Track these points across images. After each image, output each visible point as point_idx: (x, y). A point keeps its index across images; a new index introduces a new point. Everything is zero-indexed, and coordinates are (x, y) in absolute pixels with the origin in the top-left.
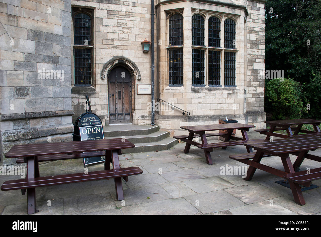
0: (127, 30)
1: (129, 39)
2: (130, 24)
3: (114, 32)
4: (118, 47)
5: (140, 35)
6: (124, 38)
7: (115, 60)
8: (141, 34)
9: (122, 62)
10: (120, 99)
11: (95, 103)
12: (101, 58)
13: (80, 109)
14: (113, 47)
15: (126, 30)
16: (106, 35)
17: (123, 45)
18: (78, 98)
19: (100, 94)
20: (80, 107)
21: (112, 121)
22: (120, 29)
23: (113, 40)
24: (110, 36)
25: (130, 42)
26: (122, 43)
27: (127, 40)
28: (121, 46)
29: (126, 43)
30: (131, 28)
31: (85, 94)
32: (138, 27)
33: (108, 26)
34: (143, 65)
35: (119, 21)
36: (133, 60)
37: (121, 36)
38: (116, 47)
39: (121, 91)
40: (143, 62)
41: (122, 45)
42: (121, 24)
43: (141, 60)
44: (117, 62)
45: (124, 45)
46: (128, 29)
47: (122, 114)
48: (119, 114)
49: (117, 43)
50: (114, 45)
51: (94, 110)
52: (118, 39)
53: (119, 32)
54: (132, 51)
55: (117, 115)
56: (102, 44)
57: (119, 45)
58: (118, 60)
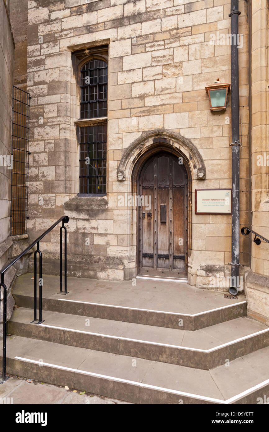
0: (174, 70)
1: (178, 88)
2: (180, 55)
3: (146, 79)
4: (152, 109)
5: (203, 75)
6: (167, 89)
7: (145, 140)
8: (205, 70)
9: (162, 141)
10: (163, 223)
11: (106, 230)
12: (119, 138)
13: (80, 241)
14: (143, 112)
15: (171, 71)
16: (128, 90)
17: (164, 105)
18: (77, 219)
19: (116, 212)
20: (80, 236)
21: (146, 268)
22: (159, 69)
23: (142, 97)
24: (137, 90)
25: (180, 95)
26: (161, 100)
27: (173, 91)
28: (160, 107)
29: (170, 98)
30: (181, 62)
31: (88, 211)
32: (198, 56)
33: (133, 70)
34: (212, 143)
35: (156, 54)
36: (187, 134)
37: (159, 85)
38: (150, 111)
39: (165, 207)
40: (211, 136)
41: (162, 103)
42: (159, 59)
43: (206, 133)
44: (150, 142)
45: (166, 103)
46: (176, 67)
47: (166, 257)
48: (160, 257)
49: (150, 102)
50: (145, 106)
51: (105, 244)
52: (152, 93)
53: (154, 78)
54: (183, 114)
55: (155, 257)
56: (122, 109)
57: (154, 106)
58: (153, 138)
